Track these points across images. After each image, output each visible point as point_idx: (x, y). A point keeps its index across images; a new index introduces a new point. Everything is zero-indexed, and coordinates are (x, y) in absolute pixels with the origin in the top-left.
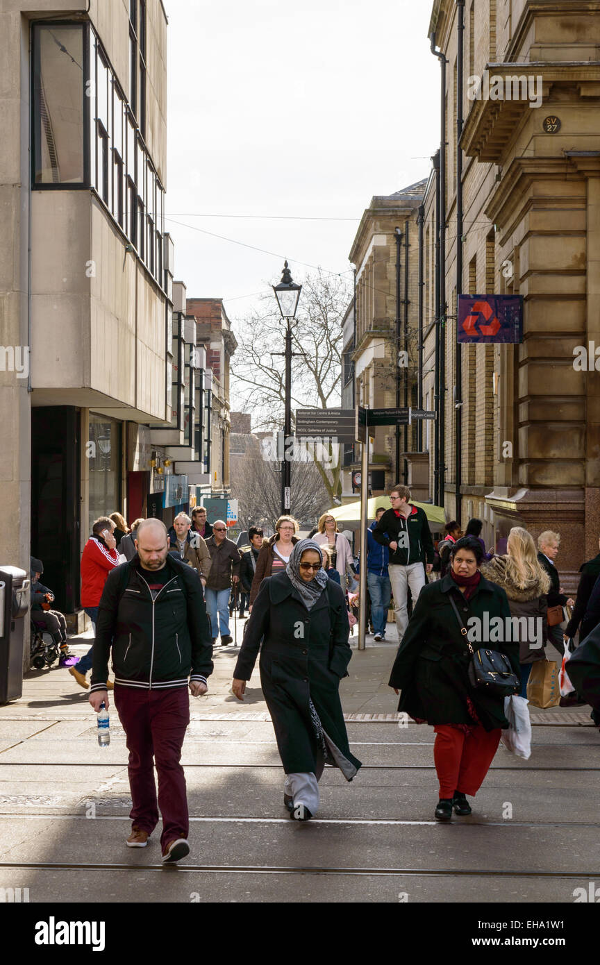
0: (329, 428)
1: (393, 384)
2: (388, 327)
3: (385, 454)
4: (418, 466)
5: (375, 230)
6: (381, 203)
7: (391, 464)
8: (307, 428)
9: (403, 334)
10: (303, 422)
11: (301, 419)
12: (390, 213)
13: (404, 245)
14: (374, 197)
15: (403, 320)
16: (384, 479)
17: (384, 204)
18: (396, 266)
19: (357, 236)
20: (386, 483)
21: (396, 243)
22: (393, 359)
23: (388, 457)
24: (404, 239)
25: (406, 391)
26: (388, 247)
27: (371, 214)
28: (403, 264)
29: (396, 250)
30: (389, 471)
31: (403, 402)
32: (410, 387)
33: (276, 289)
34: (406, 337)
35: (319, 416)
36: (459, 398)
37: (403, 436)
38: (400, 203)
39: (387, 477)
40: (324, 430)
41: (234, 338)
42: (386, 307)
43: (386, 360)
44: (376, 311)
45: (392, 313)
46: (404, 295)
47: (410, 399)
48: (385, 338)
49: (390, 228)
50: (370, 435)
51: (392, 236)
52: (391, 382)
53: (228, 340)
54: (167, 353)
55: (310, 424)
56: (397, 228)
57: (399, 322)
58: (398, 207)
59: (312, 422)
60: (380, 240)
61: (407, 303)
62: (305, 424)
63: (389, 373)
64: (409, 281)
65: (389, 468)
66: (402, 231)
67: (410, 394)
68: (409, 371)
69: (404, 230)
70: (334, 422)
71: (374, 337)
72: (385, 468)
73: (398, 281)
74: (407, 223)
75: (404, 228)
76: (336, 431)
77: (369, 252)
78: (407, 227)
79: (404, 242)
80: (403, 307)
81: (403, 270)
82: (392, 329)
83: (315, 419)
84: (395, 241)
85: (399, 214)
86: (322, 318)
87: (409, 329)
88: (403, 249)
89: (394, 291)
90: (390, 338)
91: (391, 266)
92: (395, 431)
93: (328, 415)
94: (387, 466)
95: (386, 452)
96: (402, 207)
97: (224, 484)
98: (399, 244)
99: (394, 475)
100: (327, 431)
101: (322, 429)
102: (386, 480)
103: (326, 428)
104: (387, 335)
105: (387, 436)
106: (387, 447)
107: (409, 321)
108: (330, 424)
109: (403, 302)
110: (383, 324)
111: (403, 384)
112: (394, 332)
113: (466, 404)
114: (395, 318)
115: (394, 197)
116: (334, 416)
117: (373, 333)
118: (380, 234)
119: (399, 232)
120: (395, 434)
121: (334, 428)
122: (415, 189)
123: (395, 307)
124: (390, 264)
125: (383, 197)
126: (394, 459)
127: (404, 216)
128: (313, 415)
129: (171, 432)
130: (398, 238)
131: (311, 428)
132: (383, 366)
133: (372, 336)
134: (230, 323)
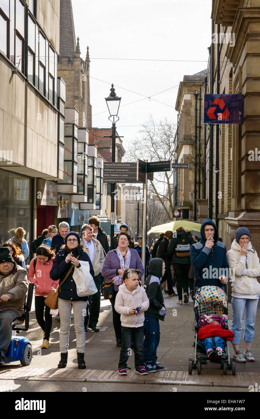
0: (124, 174)
1: (193, 167)
2: (191, 139)
3: (189, 201)
4: (202, 206)
5: (185, 92)
6: (188, 79)
7: (192, 206)
8: (110, 174)
9: (198, 142)
10: (108, 170)
11: (107, 168)
12: (192, 84)
13: (199, 99)
14: (184, 76)
15: (198, 136)
16: (189, 213)
17: (189, 79)
18: (195, 109)
19: (178, 96)
20: (189, 215)
21: (195, 98)
22: (193, 154)
23: (190, 202)
24: (199, 96)
25: (200, 170)
26: (191, 100)
27: (183, 84)
28: (198, 108)
29: (195, 102)
30: (191, 210)
31: (198, 176)
32: (201, 169)
33: (107, 99)
34: (199, 144)
35: (117, 166)
36: (218, 168)
37: (198, 192)
38: (197, 79)
39: (190, 213)
40: (120, 175)
41: (123, 148)
42: (190, 130)
43: (190, 155)
44: (185, 132)
45: (193, 132)
46: (199, 124)
47: (201, 174)
48: (189, 144)
49: (192, 91)
50: (148, 178)
51: (193, 95)
52: (192, 166)
53: (119, 148)
54: (59, 142)
55: (112, 171)
56: (196, 91)
57: (196, 137)
58: (196, 80)
59: (113, 170)
60: (187, 97)
61: (200, 127)
62: (109, 171)
63: (191, 161)
64: (201, 117)
65: (191, 208)
66: (198, 92)
67: (201, 172)
68: (201, 161)
69: (199, 92)
70: (127, 170)
71: (184, 144)
72: (189, 208)
73: (196, 117)
74: (200, 88)
75: (199, 91)
76: (127, 176)
77: (183, 104)
78: (200, 90)
79: (199, 97)
80: (198, 129)
81: (198, 111)
82: (193, 140)
83: (115, 169)
84: (195, 97)
85: (196, 84)
86: (167, 140)
87: (201, 140)
88: (198, 101)
89: (194, 122)
90: (192, 144)
91: (193, 110)
92: (194, 190)
93: (123, 166)
94: (190, 207)
95: (190, 200)
96: (198, 81)
97: (117, 216)
98: (196, 98)
99: (194, 211)
100: (122, 175)
101: (119, 174)
102: (189, 214)
103: (121, 174)
104: (190, 143)
105: (190, 192)
106: (190, 198)
107: (201, 136)
108: (124, 172)
109: (198, 127)
110: (188, 138)
111: (198, 167)
112: (194, 142)
113: (220, 170)
114: (194, 135)
115: (195, 76)
116: (126, 166)
117: (183, 142)
118: (187, 94)
119: (197, 93)
120: (194, 192)
121: (126, 174)
122: (204, 72)
123: (194, 129)
124: (192, 108)
125: (189, 76)
126: (193, 203)
127: (199, 85)
128: (114, 166)
129: (68, 186)
130: (196, 96)
131: (113, 174)
132: (188, 158)
133: (183, 143)
134: (122, 141)
